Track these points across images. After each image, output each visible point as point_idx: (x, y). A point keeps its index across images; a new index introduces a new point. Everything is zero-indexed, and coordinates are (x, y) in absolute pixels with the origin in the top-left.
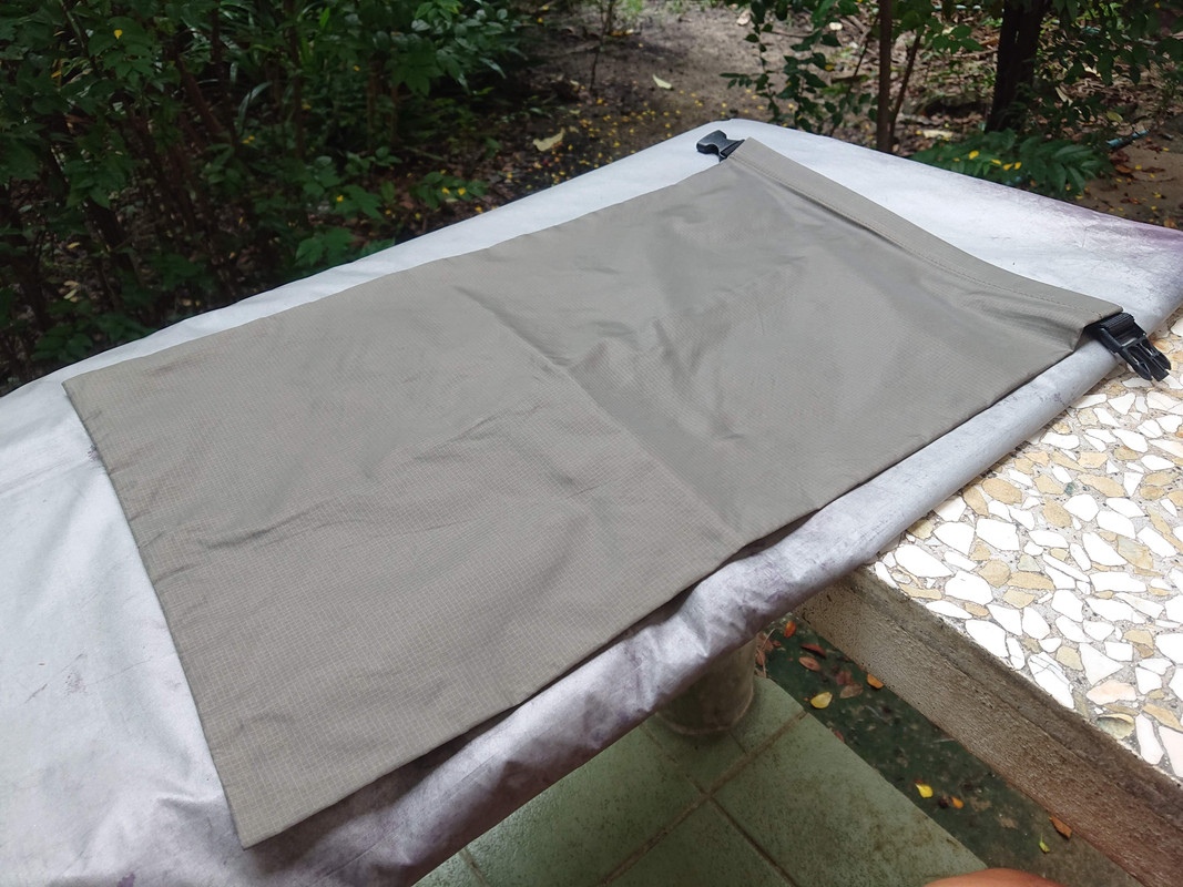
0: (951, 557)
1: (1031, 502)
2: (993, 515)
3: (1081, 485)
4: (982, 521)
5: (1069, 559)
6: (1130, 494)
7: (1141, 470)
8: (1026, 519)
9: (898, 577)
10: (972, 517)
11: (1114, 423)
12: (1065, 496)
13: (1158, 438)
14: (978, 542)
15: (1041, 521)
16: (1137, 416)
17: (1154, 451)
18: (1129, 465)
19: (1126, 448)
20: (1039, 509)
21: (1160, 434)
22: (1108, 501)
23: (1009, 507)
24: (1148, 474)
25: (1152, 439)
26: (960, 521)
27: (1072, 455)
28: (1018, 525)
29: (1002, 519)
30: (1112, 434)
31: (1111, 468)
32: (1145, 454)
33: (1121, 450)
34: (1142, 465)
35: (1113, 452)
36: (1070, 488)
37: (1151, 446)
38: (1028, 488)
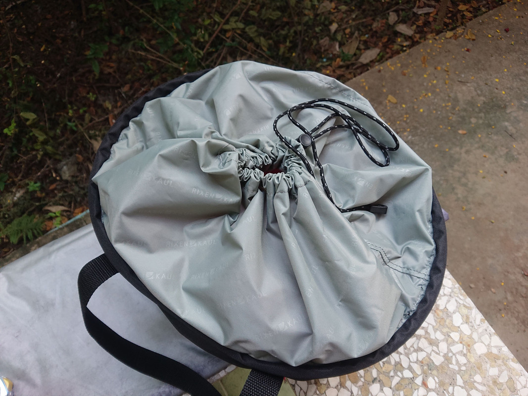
1: (360, 383)
2: (346, 387)
3: (379, 379)
4: (342, 389)
6: (392, 387)
7: (401, 376)
8: (355, 390)
10: (339, 387)
12: (371, 383)
13: (413, 363)
15: (360, 393)
16: (412, 349)
17: (410, 368)
18: (398, 373)
19: (401, 365)
20: (360, 388)
21: (415, 360)
22: (385, 389)
23: (353, 385)
24: (403, 379)
25: (412, 362)
26: (336, 388)
28: (352, 393)
29: (348, 390)
30: (399, 357)
31: (392, 374)
32: (406, 369)
33: (399, 366)
34: (402, 374)
35: (396, 366)
36: (374, 380)
37: (410, 365)
38: (361, 377)
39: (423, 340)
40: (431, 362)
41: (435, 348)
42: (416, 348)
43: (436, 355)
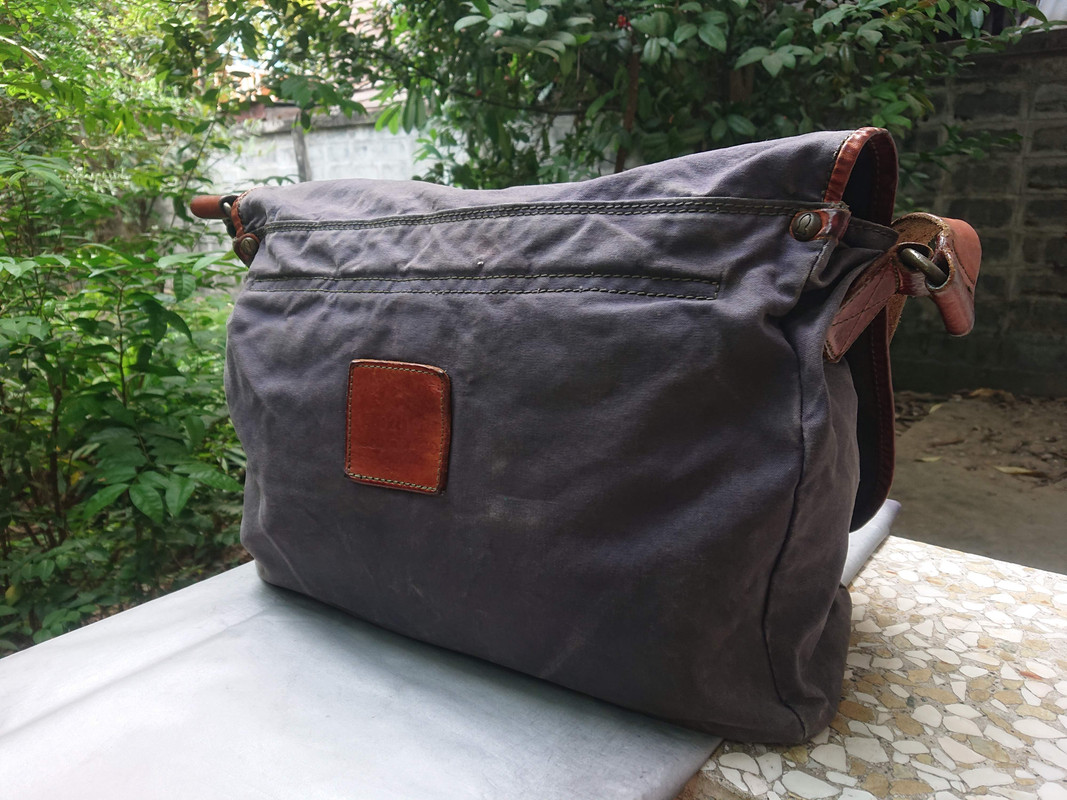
1: (884, 717)
2: (856, 733)
3: (918, 698)
5: (934, 762)
6: (963, 700)
12: (909, 708)
13: (965, 652)
17: (967, 662)
18: (952, 676)
20: (892, 725)
21: (965, 648)
23: (867, 724)
24: (970, 681)
25: (960, 653)
26: (829, 741)
30: (927, 653)
32: (961, 665)
36: (911, 702)
37: (962, 659)
38: (876, 706)
39: (946, 619)
40: (1001, 641)
41: (984, 623)
42: (945, 632)
43: (996, 630)
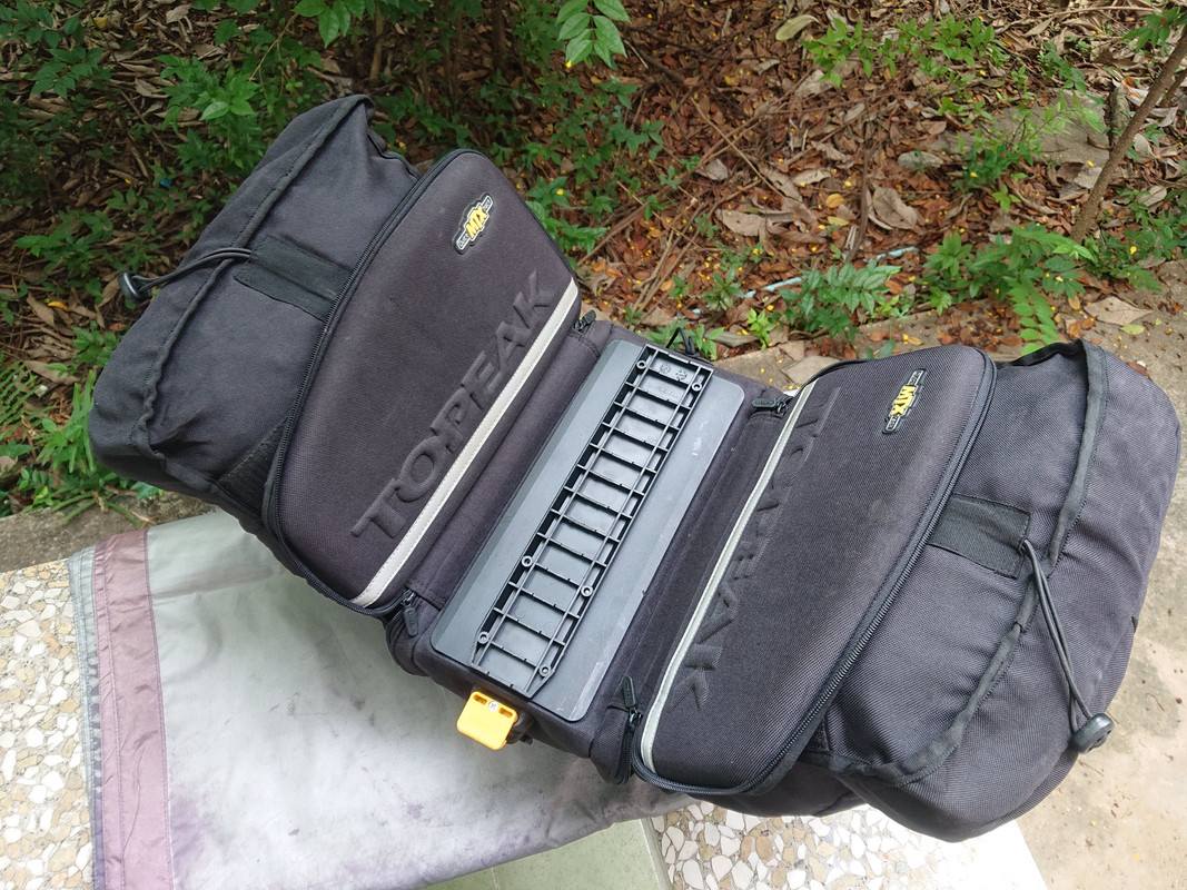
0: (710, 878)
4: (741, 862)
7: (845, 869)
8: (762, 871)
9: (677, 878)
10: (737, 858)
11: (858, 832)
14: (728, 877)
15: (769, 878)
19: (850, 850)
22: (813, 883)
27: (817, 840)
28: (756, 874)
29: (751, 867)
31: (831, 861)
33: (846, 851)
34: (848, 866)
35: (840, 850)
